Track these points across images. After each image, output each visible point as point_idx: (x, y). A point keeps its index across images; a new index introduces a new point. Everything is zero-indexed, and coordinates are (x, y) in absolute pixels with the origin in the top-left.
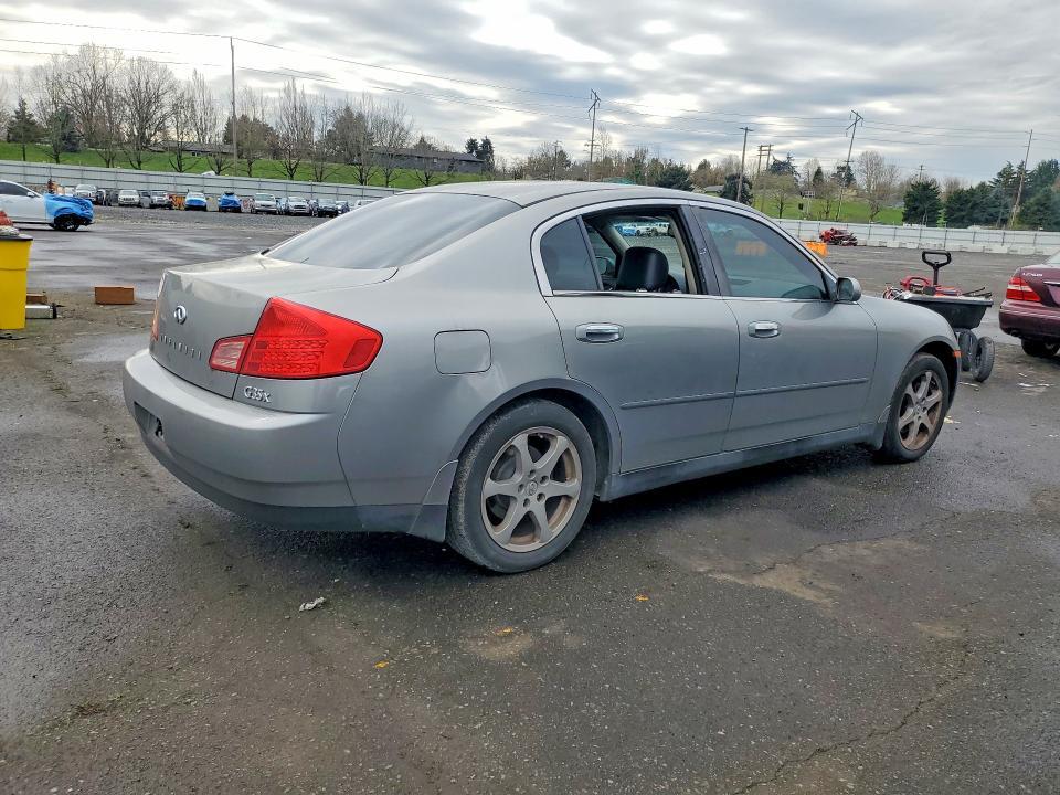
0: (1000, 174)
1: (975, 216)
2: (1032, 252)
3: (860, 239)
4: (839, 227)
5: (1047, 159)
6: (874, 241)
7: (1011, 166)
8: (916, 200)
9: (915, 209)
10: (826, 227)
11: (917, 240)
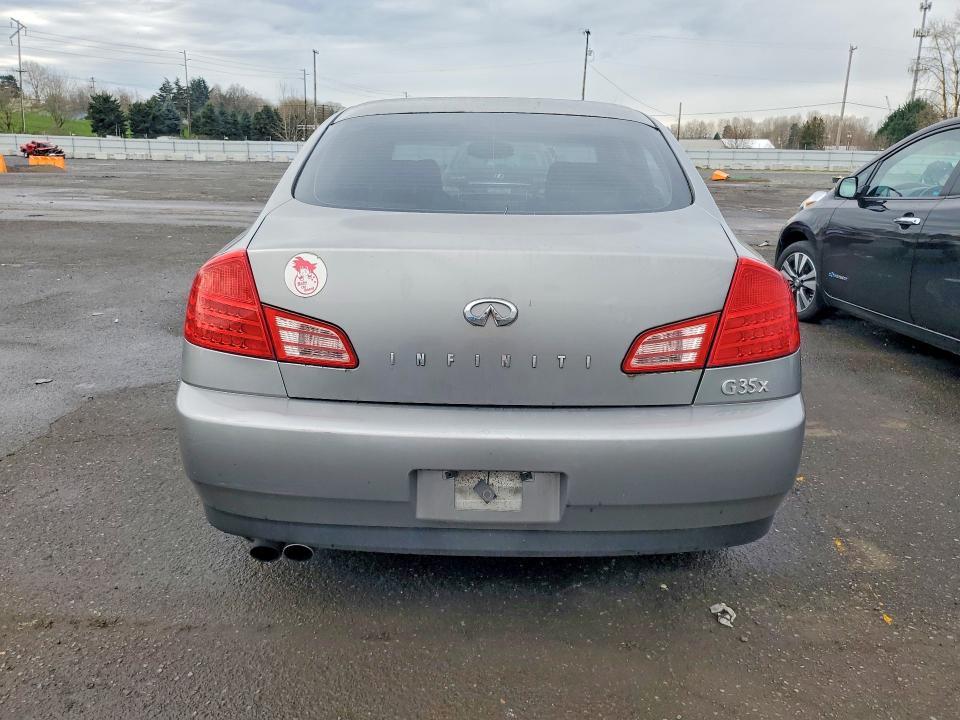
0: (161, 89)
1: (158, 127)
2: (224, 159)
3: (67, 151)
4: (40, 139)
5: (196, 78)
6: (81, 153)
7: (168, 83)
8: (101, 112)
9: (102, 120)
10: (26, 140)
11: (123, 151)
